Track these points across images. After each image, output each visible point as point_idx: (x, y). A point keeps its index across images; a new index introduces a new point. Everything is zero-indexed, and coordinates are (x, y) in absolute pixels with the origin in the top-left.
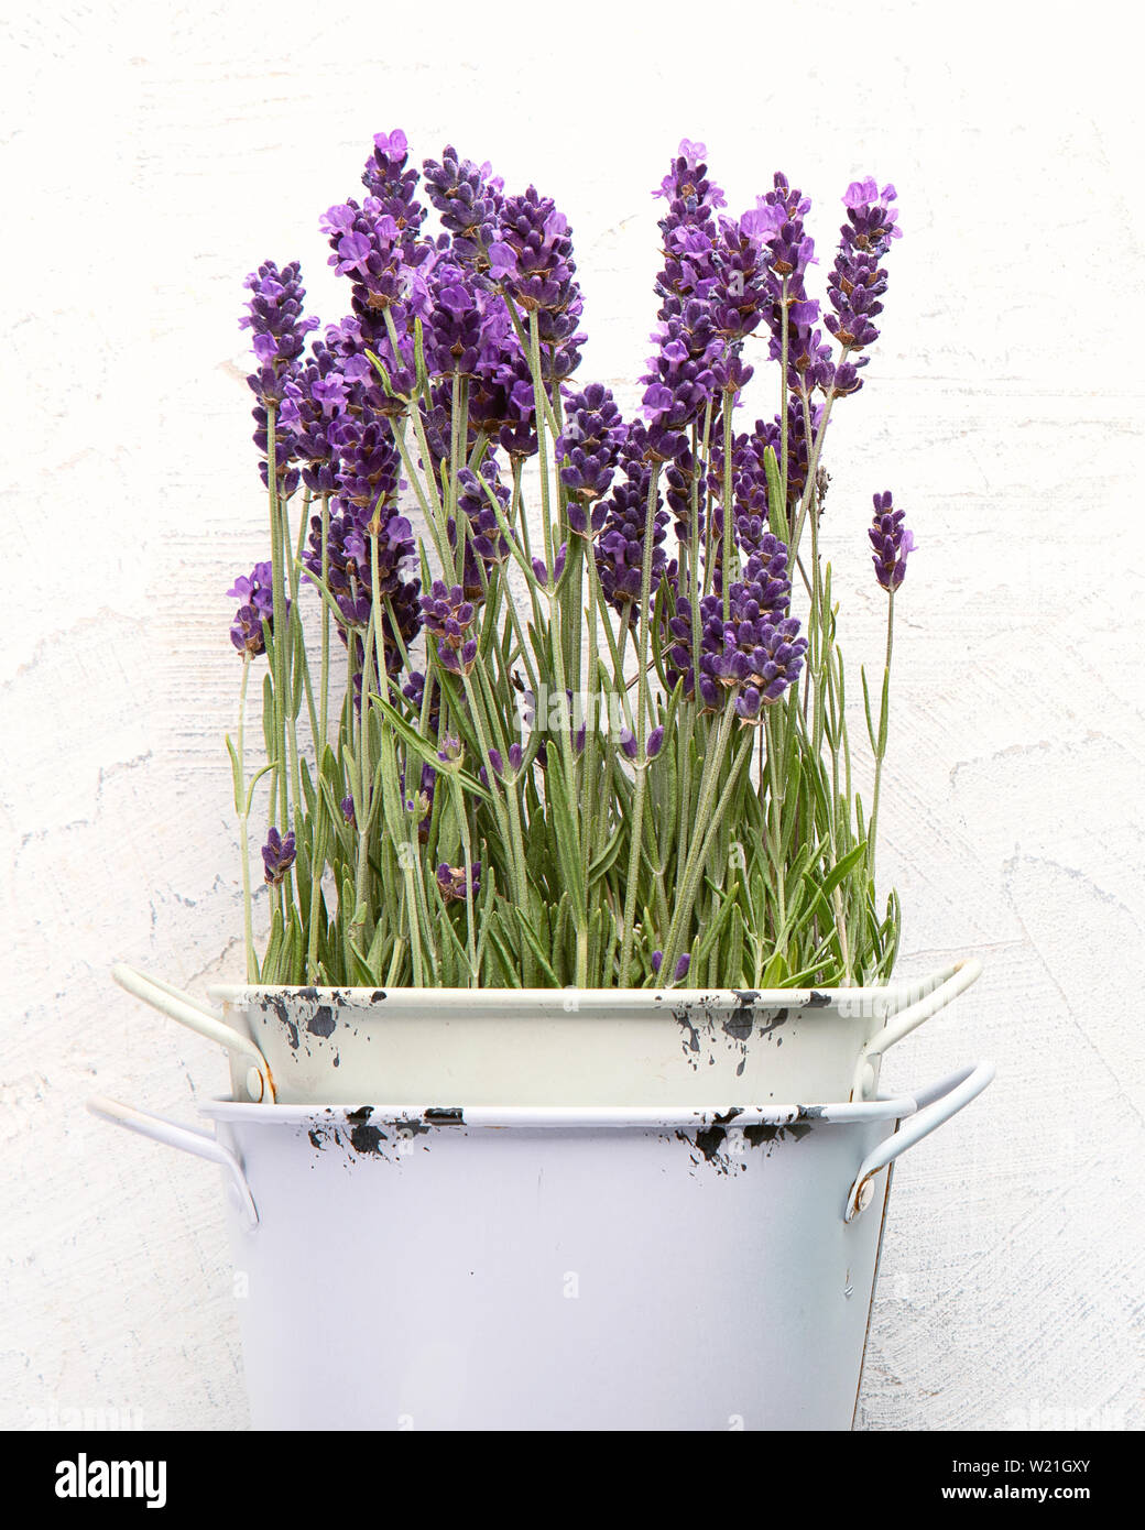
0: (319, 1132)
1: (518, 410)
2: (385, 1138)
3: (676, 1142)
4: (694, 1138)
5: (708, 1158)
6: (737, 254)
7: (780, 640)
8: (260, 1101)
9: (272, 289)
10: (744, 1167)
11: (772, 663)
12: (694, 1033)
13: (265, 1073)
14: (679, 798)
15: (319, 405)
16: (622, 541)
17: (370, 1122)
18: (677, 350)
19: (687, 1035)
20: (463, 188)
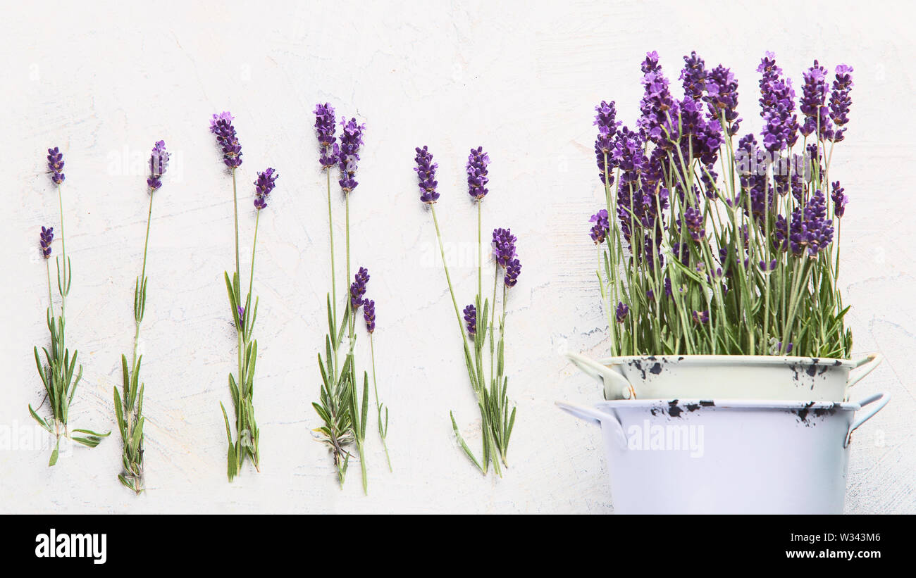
0: (655, 410)
1: (708, 148)
2: (682, 411)
3: (792, 414)
4: (797, 412)
5: (802, 420)
6: (810, 85)
7: (825, 227)
8: (629, 399)
9: (606, 110)
10: (815, 424)
11: (823, 235)
12: (797, 373)
13: (631, 389)
14: (782, 288)
15: (628, 150)
16: (757, 193)
17: (678, 405)
18: (776, 122)
19: (794, 374)
20: (700, 65)
